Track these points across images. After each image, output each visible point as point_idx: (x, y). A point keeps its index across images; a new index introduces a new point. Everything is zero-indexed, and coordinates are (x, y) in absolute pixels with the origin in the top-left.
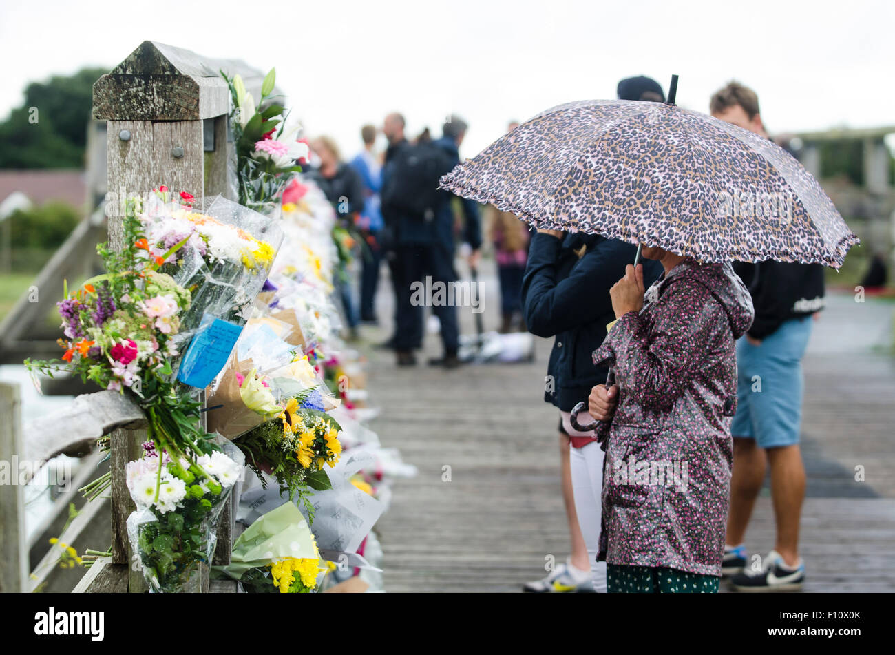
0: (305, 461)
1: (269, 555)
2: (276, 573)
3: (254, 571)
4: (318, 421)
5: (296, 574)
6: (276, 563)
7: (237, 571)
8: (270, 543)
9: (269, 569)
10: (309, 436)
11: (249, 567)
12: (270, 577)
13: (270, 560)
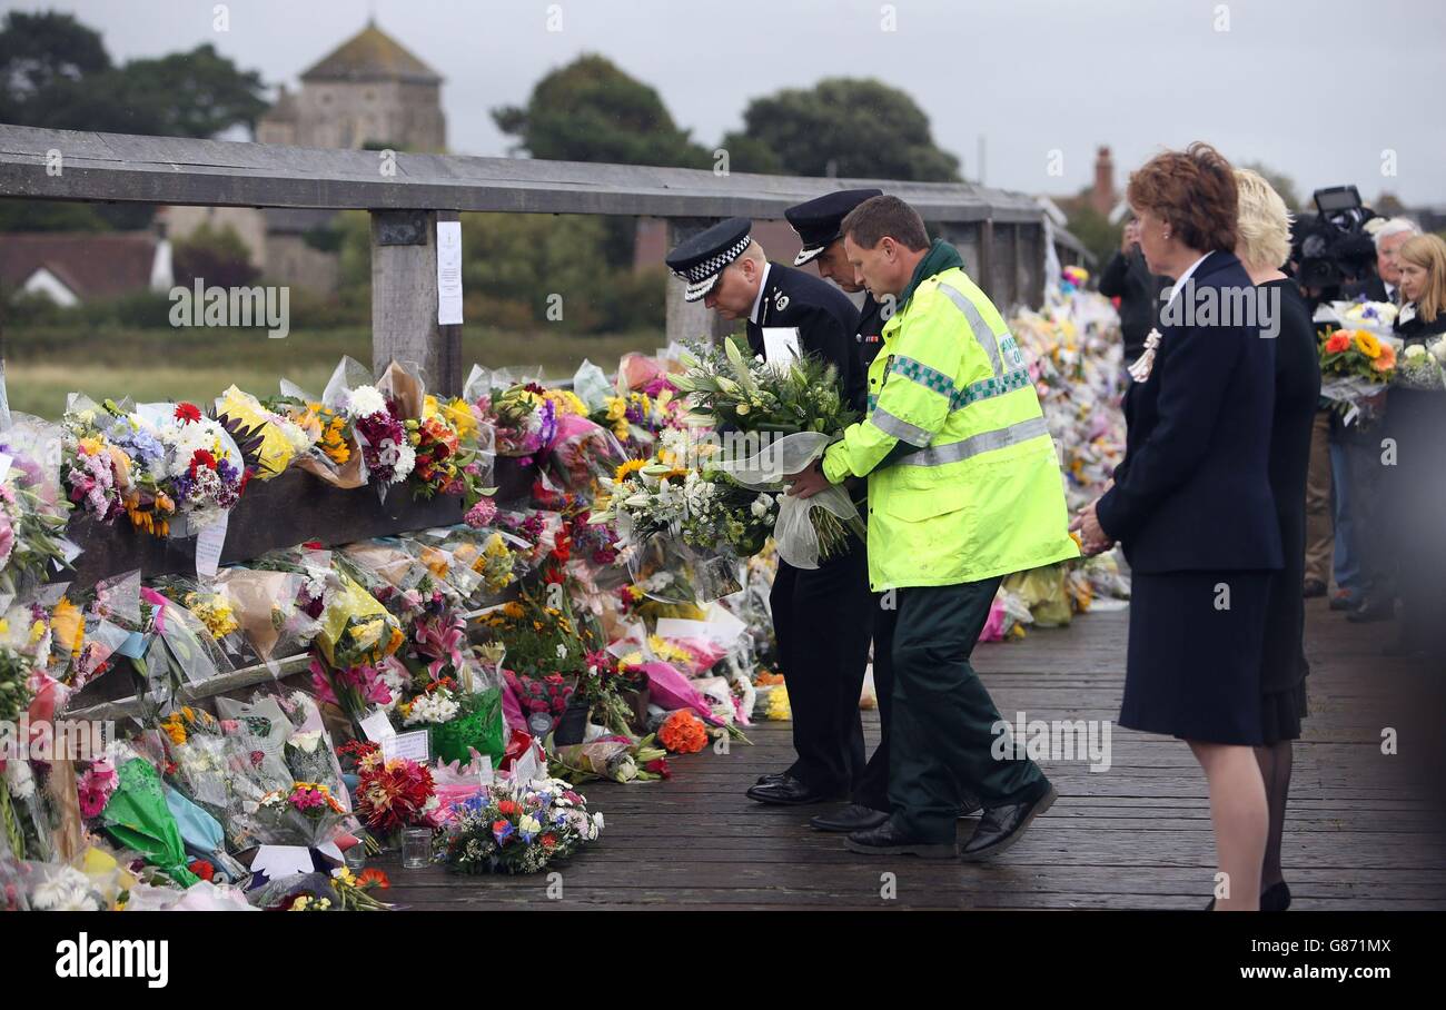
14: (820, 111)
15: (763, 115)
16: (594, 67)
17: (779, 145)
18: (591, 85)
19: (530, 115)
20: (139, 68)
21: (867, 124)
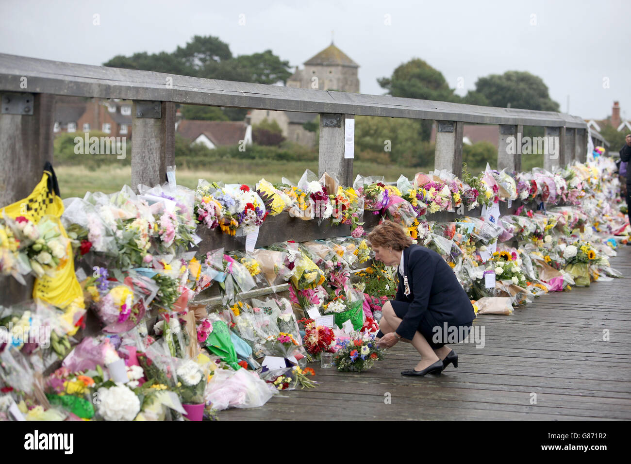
14: (506, 83)
15: (483, 84)
16: (418, 64)
17: (489, 96)
18: (417, 71)
19: (392, 81)
20: (243, 58)
21: (524, 89)
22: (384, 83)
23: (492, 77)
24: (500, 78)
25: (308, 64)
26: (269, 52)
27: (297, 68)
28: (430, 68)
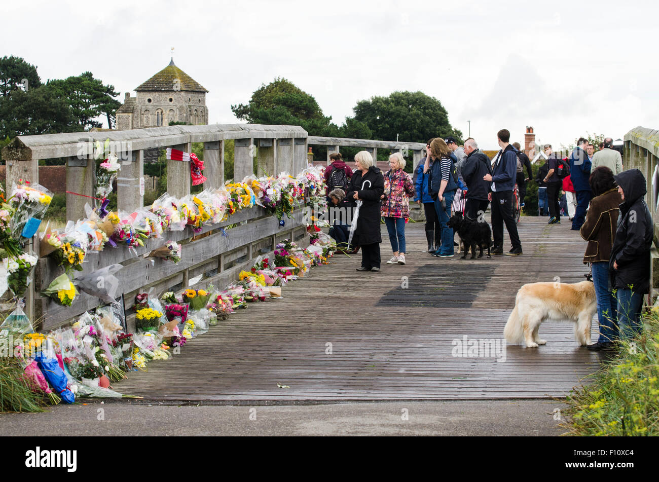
0: (71, 261)
1: (57, 289)
2: (59, 294)
3: (54, 293)
4: (76, 250)
5: (67, 296)
6: (59, 291)
7: (49, 294)
8: (58, 286)
9: (57, 293)
10: (73, 254)
11: (52, 292)
12: (58, 295)
13: (57, 290)
14: (393, 108)
15: (364, 109)
16: (282, 86)
17: (374, 125)
18: (281, 95)
19: (251, 110)
20: (54, 84)
21: (418, 115)
22: (240, 112)
23: (377, 100)
24: (386, 101)
25: (141, 90)
26: (89, 75)
27: (128, 95)
28: (298, 91)
